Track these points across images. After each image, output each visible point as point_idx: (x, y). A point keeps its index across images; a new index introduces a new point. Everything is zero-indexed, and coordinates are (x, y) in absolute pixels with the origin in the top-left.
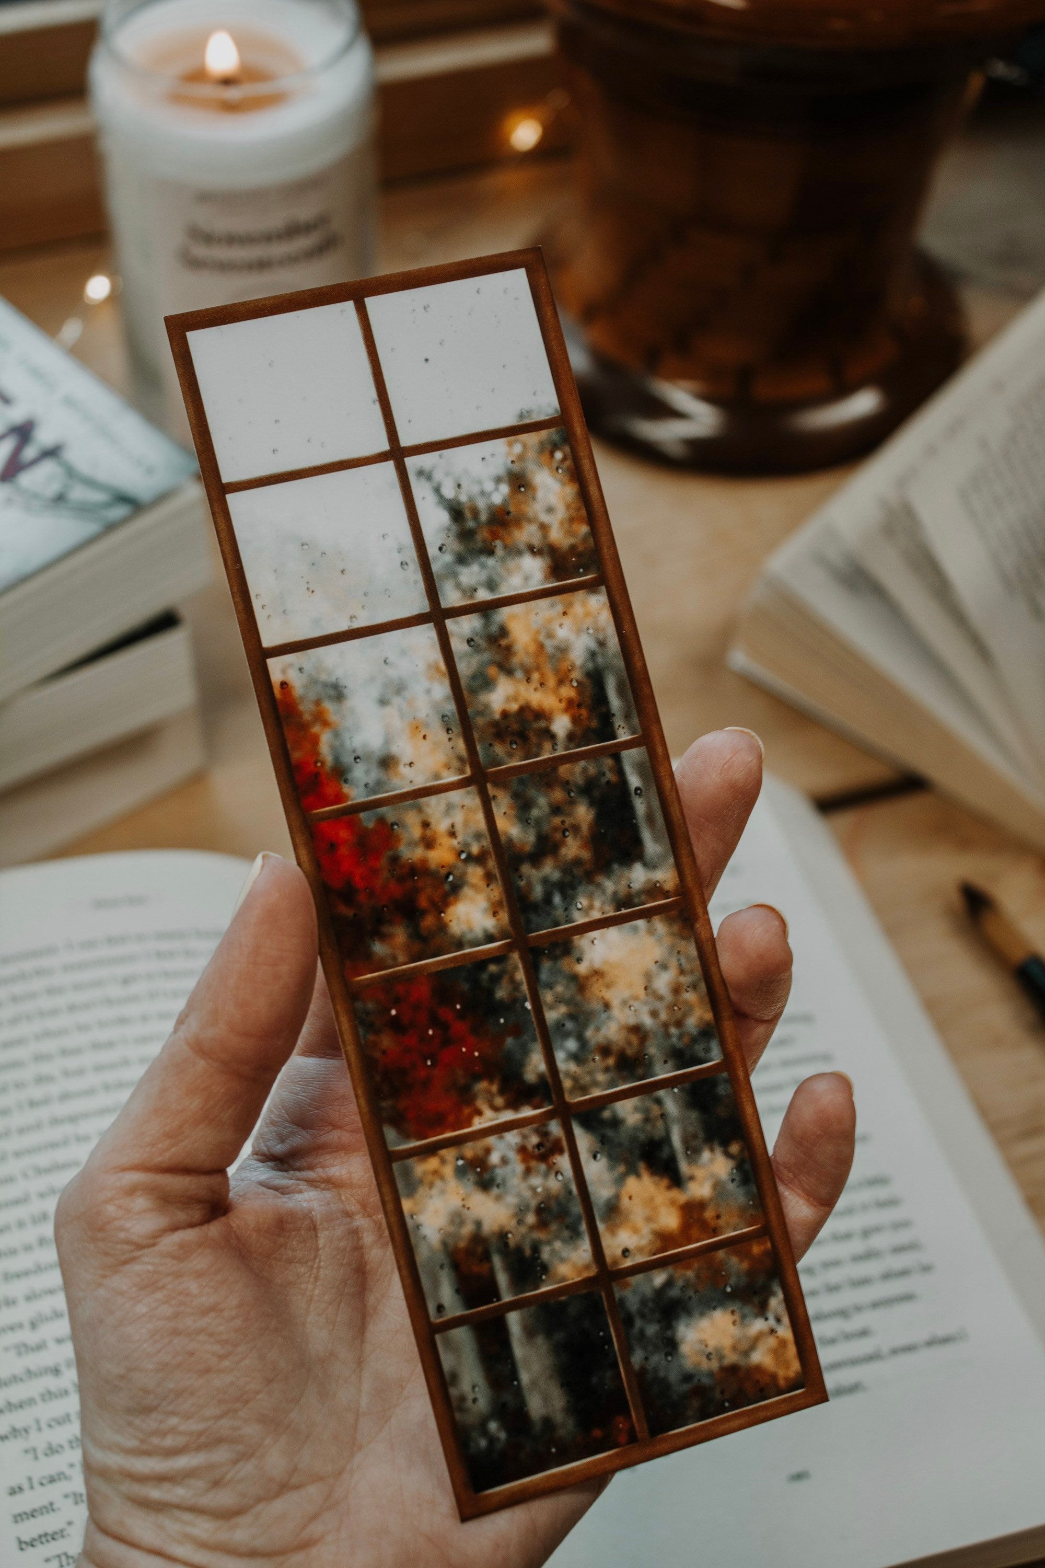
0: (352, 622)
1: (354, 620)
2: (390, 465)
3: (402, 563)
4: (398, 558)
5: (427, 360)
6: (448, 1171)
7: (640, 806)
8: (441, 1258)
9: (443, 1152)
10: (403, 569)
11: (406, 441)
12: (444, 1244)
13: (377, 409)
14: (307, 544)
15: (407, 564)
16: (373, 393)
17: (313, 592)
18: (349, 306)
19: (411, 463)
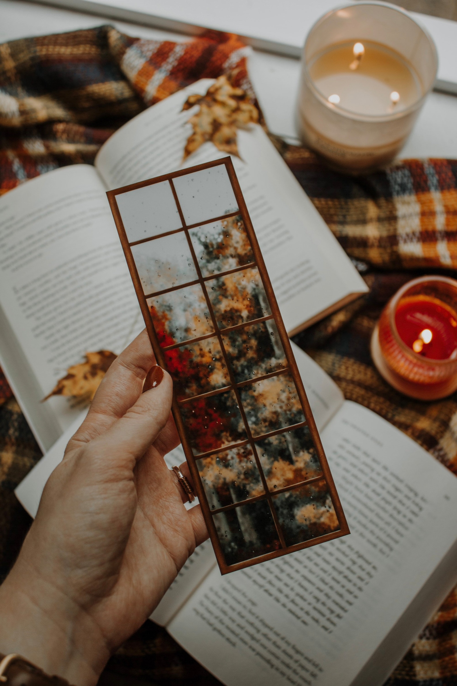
0: (173, 285)
1: (174, 284)
2: (183, 232)
3: (189, 264)
4: (187, 263)
5: (193, 197)
6: (214, 462)
7: (273, 339)
8: (213, 490)
9: (212, 456)
10: (189, 266)
11: (188, 224)
12: (214, 486)
13: (178, 215)
14: (157, 261)
15: (190, 264)
16: (176, 210)
17: (160, 276)
18: (167, 182)
19: (190, 230)
